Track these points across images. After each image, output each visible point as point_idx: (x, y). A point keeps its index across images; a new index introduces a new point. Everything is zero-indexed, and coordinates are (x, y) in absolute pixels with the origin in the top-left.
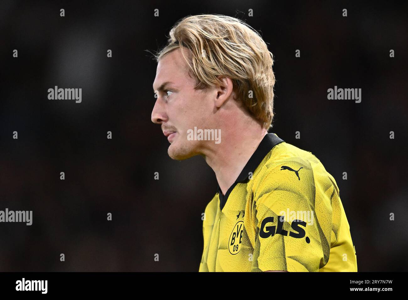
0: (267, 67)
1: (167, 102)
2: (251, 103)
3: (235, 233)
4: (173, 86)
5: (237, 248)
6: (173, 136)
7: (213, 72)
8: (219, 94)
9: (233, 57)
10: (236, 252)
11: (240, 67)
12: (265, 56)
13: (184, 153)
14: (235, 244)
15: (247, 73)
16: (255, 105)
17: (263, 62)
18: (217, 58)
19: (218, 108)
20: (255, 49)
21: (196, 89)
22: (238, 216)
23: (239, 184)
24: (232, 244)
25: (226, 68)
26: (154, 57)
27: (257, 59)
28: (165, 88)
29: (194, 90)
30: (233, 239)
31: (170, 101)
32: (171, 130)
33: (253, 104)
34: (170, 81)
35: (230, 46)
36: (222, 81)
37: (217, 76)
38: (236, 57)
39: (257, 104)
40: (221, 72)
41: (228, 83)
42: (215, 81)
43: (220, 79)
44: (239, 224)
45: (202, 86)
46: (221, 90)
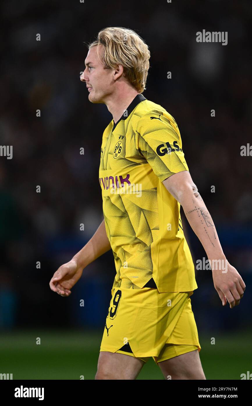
0: (145, 61)
1: (90, 72)
2: (133, 79)
3: (116, 147)
4: (93, 65)
5: (117, 155)
6: (91, 89)
7: (114, 61)
8: (116, 73)
9: (127, 54)
10: (116, 157)
11: (129, 60)
12: (145, 55)
13: (95, 101)
14: (116, 153)
15: (133, 64)
16: (135, 81)
17: (143, 58)
18: (118, 54)
19: (115, 81)
20: (140, 51)
21: (105, 68)
22: (120, 138)
23: (122, 120)
24: (115, 152)
25: (122, 60)
26: (87, 46)
27: (139, 56)
28: (89, 65)
29: (103, 69)
30: (116, 150)
31: (91, 72)
32: (90, 86)
33: (134, 80)
34: (92, 62)
35: (127, 48)
36: (118, 67)
37: (116, 64)
38: (128, 54)
39: (136, 81)
40: (119, 62)
41: (121, 68)
42: (115, 66)
43: (117, 65)
44: (120, 142)
45: (108, 68)
46: (117, 71)
